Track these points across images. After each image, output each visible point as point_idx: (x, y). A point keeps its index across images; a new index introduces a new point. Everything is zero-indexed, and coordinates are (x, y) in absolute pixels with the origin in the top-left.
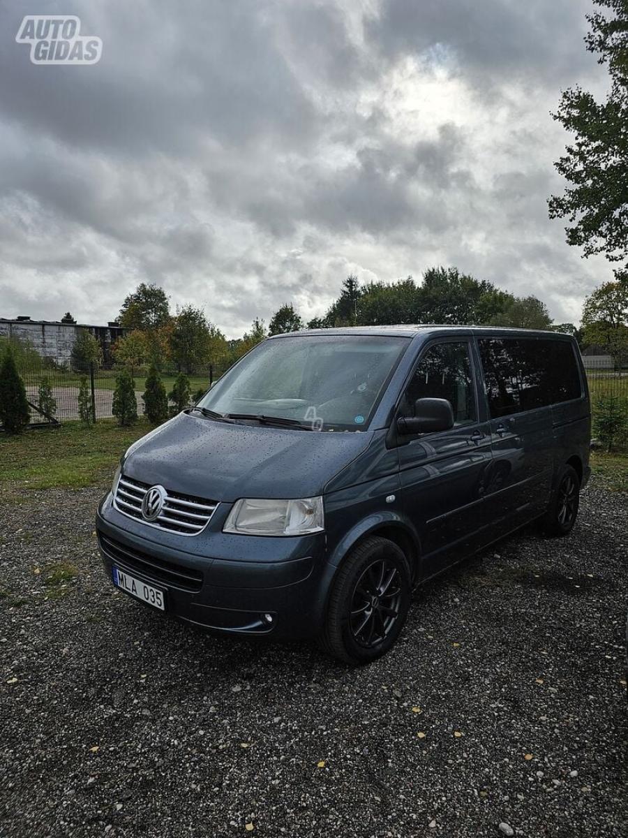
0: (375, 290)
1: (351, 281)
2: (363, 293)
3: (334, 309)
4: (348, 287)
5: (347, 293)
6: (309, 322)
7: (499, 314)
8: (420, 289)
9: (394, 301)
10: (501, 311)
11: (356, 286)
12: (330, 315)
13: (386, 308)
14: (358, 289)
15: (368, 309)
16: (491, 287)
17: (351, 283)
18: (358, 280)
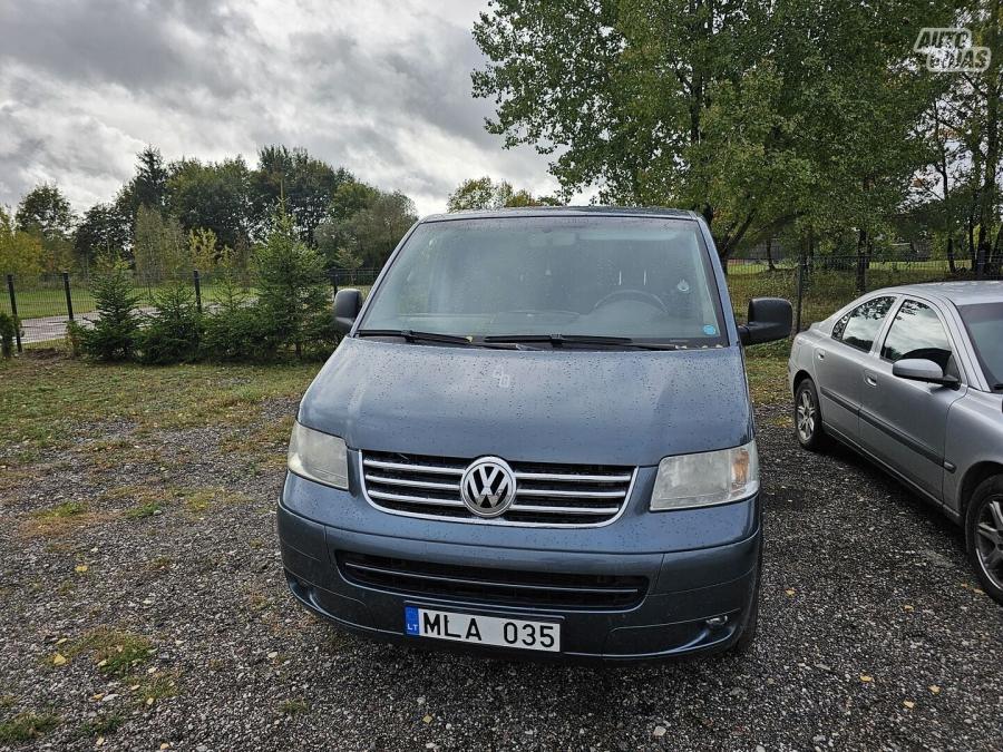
0: (190, 169)
1: (150, 155)
2: (171, 173)
3: (126, 193)
4: (147, 162)
5: (146, 171)
6: (87, 210)
7: (363, 210)
8: (256, 172)
9: (221, 186)
10: (365, 207)
11: (158, 162)
12: (121, 202)
13: (210, 197)
14: (163, 167)
15: (184, 196)
16: (351, 178)
17: (150, 157)
18: (162, 154)
